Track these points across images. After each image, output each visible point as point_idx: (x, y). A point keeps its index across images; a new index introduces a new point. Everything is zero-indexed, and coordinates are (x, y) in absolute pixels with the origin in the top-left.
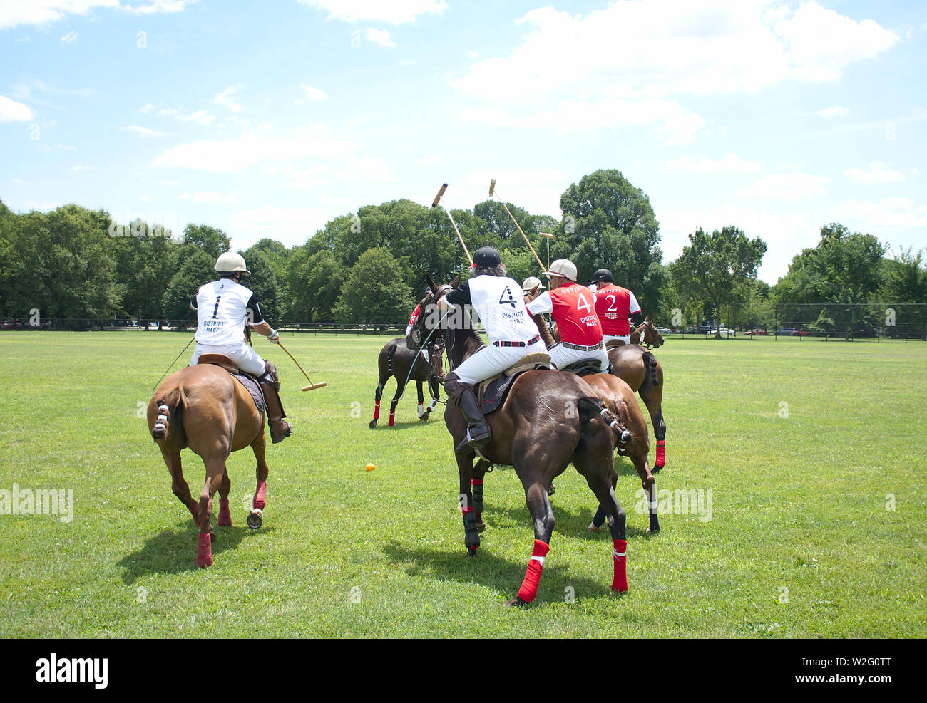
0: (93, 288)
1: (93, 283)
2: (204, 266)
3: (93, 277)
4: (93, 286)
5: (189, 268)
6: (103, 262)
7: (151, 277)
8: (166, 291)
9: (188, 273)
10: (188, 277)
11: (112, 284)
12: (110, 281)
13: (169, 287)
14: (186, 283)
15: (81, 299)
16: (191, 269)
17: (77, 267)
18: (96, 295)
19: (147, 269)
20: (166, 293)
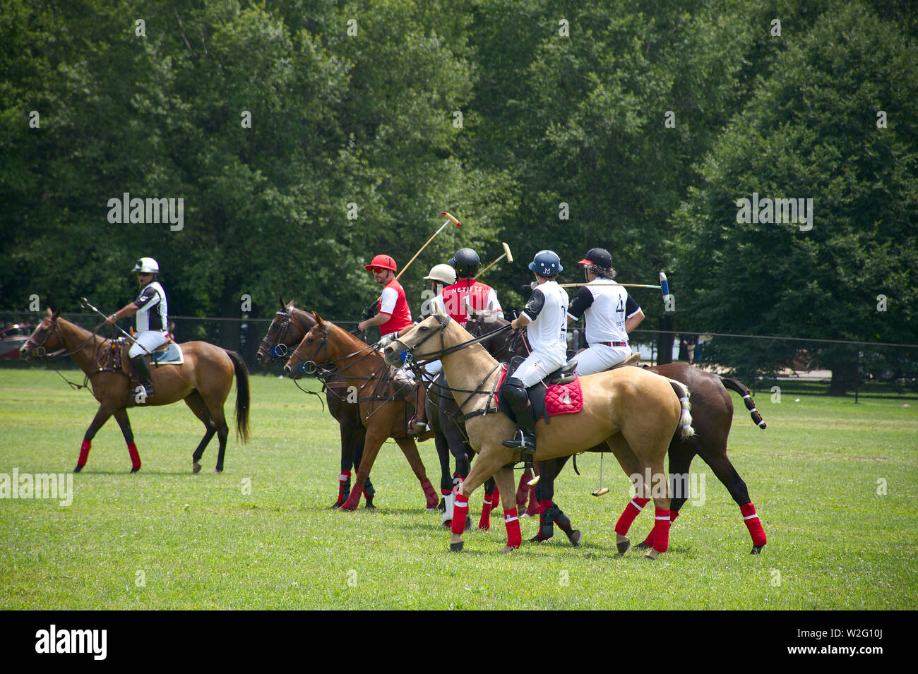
0: (371, 181)
1: (372, 164)
2: (860, 79)
3: (372, 133)
4: (371, 172)
5: (791, 93)
6: (417, 62)
7: (619, 135)
8: (685, 196)
9: (789, 117)
10: (785, 136)
11: (453, 164)
12: (443, 155)
13: (700, 182)
14: (773, 161)
15: (321, 233)
16: (799, 96)
17: (302, 89)
18: (384, 216)
19: (601, 94)
20: (685, 208)
